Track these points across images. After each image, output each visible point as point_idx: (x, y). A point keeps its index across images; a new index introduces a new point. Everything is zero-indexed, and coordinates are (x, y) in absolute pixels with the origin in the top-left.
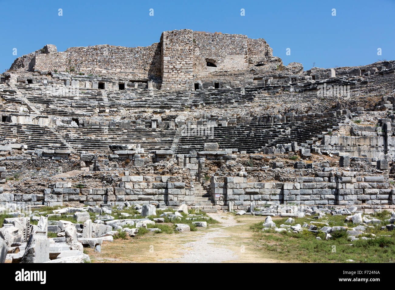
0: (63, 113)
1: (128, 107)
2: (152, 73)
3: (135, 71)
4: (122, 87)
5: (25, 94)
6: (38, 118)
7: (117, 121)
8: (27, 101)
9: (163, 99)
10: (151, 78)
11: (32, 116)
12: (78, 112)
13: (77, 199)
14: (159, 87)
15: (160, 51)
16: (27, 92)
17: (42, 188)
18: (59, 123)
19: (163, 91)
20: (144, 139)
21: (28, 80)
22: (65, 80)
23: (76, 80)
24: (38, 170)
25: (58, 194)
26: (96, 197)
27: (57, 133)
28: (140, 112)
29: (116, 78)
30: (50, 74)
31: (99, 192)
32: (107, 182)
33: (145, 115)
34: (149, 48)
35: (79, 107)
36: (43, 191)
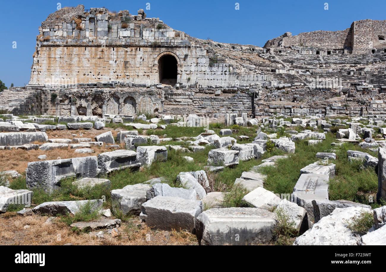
0: (301, 68)
1: (335, 63)
2: (346, 45)
3: (336, 44)
4: (329, 53)
5: (280, 58)
6: (289, 70)
7: (331, 71)
8: (282, 62)
9: (355, 59)
10: (345, 48)
11: (286, 69)
12: (309, 67)
13: (344, 112)
14: (351, 53)
15: (351, 32)
16: (280, 57)
17: (324, 106)
18: (300, 73)
19: (353, 54)
20: (348, 81)
21: (279, 51)
22: (298, 51)
23: (304, 50)
24: (313, 97)
25: (334, 110)
26: (355, 112)
27: (300, 78)
28: (342, 66)
29: (326, 48)
30: (290, 47)
31: (357, 109)
32: (361, 103)
33: (345, 68)
34: (345, 31)
35: (309, 64)
36: (325, 108)
